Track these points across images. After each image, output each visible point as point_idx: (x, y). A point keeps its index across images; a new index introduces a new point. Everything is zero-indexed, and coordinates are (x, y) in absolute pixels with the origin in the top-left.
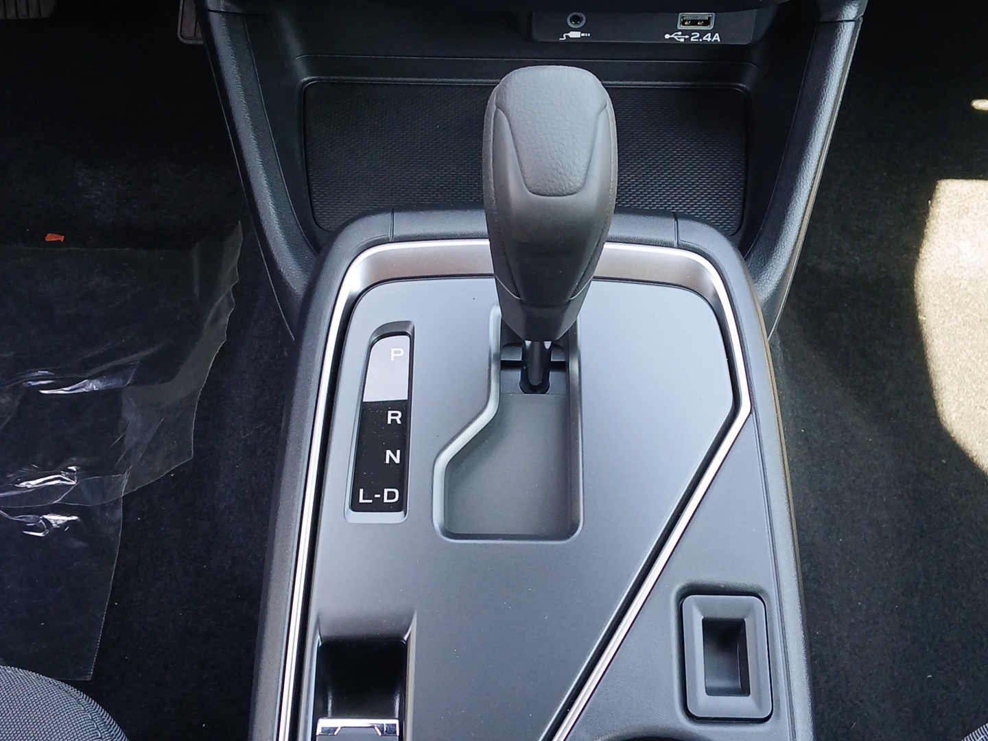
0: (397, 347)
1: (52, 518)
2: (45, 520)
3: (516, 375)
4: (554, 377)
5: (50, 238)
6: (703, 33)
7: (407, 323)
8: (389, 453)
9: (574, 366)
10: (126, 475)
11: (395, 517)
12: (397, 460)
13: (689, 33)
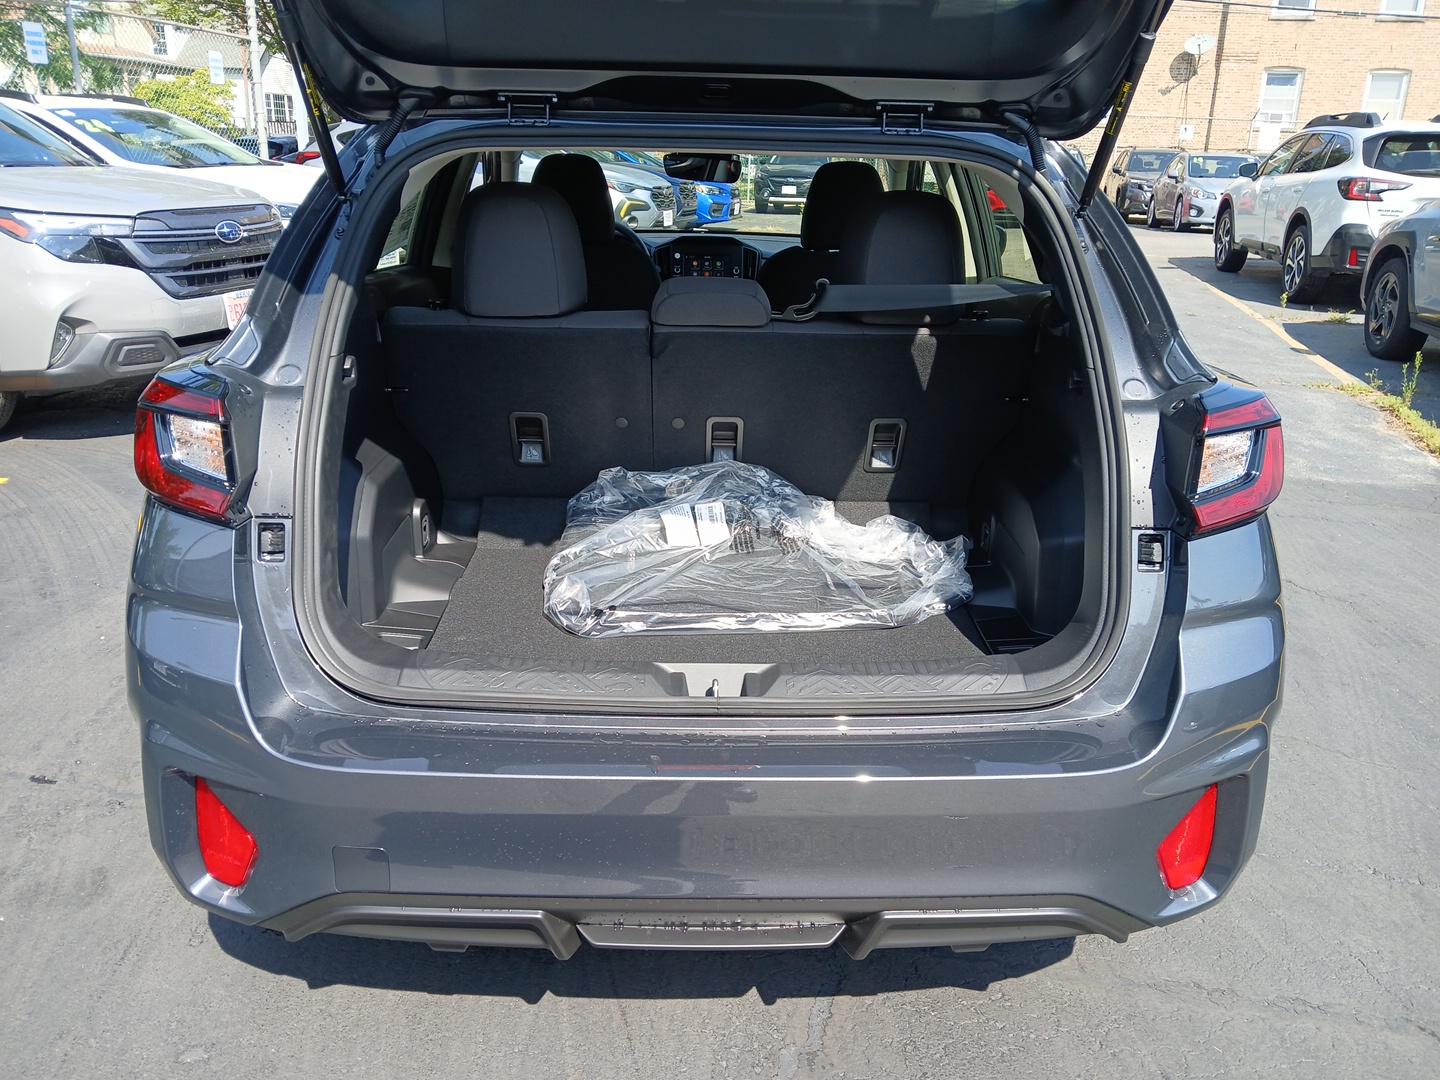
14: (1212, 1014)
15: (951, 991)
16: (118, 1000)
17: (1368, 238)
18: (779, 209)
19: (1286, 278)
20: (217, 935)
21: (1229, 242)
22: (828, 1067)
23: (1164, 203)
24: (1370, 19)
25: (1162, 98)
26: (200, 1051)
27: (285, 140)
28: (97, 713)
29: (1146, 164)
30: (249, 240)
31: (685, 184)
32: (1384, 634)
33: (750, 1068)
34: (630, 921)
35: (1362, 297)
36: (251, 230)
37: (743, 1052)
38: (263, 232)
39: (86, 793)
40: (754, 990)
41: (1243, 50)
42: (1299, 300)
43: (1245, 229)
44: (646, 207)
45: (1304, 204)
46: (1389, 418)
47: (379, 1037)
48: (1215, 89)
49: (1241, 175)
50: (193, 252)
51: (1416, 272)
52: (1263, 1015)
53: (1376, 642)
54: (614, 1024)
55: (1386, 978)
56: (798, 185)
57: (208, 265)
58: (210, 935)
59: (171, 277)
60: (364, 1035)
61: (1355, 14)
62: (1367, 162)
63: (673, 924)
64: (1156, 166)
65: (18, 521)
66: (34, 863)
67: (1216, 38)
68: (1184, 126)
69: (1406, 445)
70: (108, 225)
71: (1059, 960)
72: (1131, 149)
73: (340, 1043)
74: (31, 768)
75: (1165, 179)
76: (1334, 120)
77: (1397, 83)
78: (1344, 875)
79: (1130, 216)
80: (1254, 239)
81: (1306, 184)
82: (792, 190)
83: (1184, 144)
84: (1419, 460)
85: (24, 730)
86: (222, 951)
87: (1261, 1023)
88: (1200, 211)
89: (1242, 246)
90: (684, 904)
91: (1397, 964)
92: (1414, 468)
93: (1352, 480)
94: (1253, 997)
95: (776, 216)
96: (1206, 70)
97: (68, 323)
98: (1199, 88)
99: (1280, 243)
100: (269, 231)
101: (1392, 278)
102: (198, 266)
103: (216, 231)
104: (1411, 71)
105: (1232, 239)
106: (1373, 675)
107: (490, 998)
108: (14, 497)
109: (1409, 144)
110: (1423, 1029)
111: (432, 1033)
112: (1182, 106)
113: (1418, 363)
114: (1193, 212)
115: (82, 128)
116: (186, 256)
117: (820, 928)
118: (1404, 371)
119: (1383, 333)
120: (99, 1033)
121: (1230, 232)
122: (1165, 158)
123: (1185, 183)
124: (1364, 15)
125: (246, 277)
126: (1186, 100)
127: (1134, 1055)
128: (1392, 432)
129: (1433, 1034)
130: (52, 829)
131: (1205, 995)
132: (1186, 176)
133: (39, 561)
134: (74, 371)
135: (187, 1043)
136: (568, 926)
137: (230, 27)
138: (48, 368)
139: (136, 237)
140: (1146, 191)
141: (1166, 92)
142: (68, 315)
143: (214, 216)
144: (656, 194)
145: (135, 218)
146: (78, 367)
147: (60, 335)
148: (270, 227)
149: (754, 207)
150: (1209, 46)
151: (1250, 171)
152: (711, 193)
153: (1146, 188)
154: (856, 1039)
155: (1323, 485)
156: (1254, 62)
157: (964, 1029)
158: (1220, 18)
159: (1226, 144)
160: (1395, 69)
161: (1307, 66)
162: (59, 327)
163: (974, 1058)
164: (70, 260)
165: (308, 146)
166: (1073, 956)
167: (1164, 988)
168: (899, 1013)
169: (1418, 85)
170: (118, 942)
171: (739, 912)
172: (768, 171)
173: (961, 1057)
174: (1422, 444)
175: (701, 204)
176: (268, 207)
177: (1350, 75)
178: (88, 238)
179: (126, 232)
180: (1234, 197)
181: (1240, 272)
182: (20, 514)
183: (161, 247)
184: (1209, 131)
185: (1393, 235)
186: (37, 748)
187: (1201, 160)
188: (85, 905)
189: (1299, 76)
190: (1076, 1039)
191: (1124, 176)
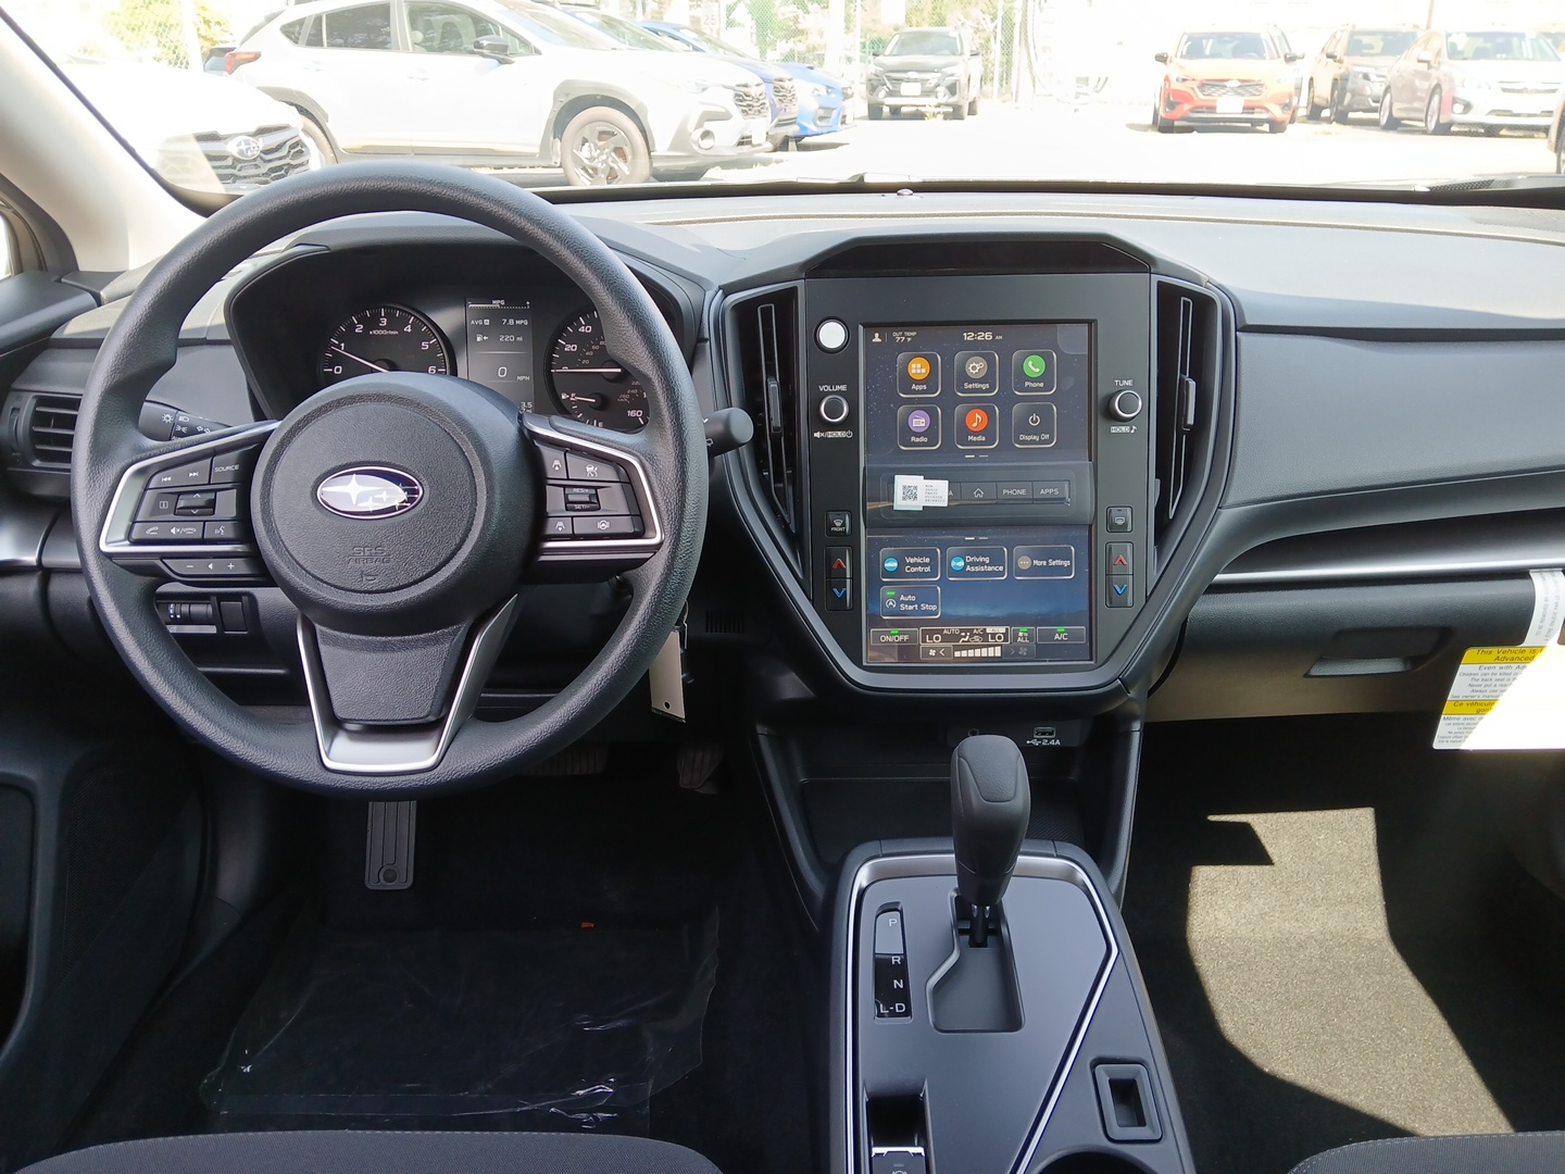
0: (892, 919)
1: (600, 1115)
2: (593, 1117)
3: (966, 938)
4: (990, 939)
5: (584, 925)
6: (1049, 740)
7: (898, 903)
8: (895, 981)
9: (1004, 930)
10: (651, 1083)
11: (907, 1020)
12: (901, 986)
13: (1041, 740)
29: (1368, 46)
72: (1352, 28)
79: (1352, 115)
88: (1467, 107)
114: (1458, 109)
122: (1394, 38)
123: (1443, 68)
132: (1443, 59)
140: (1375, 82)
144: (741, 95)
153: (1374, 78)
172: (883, 65)
191: (1341, 62)
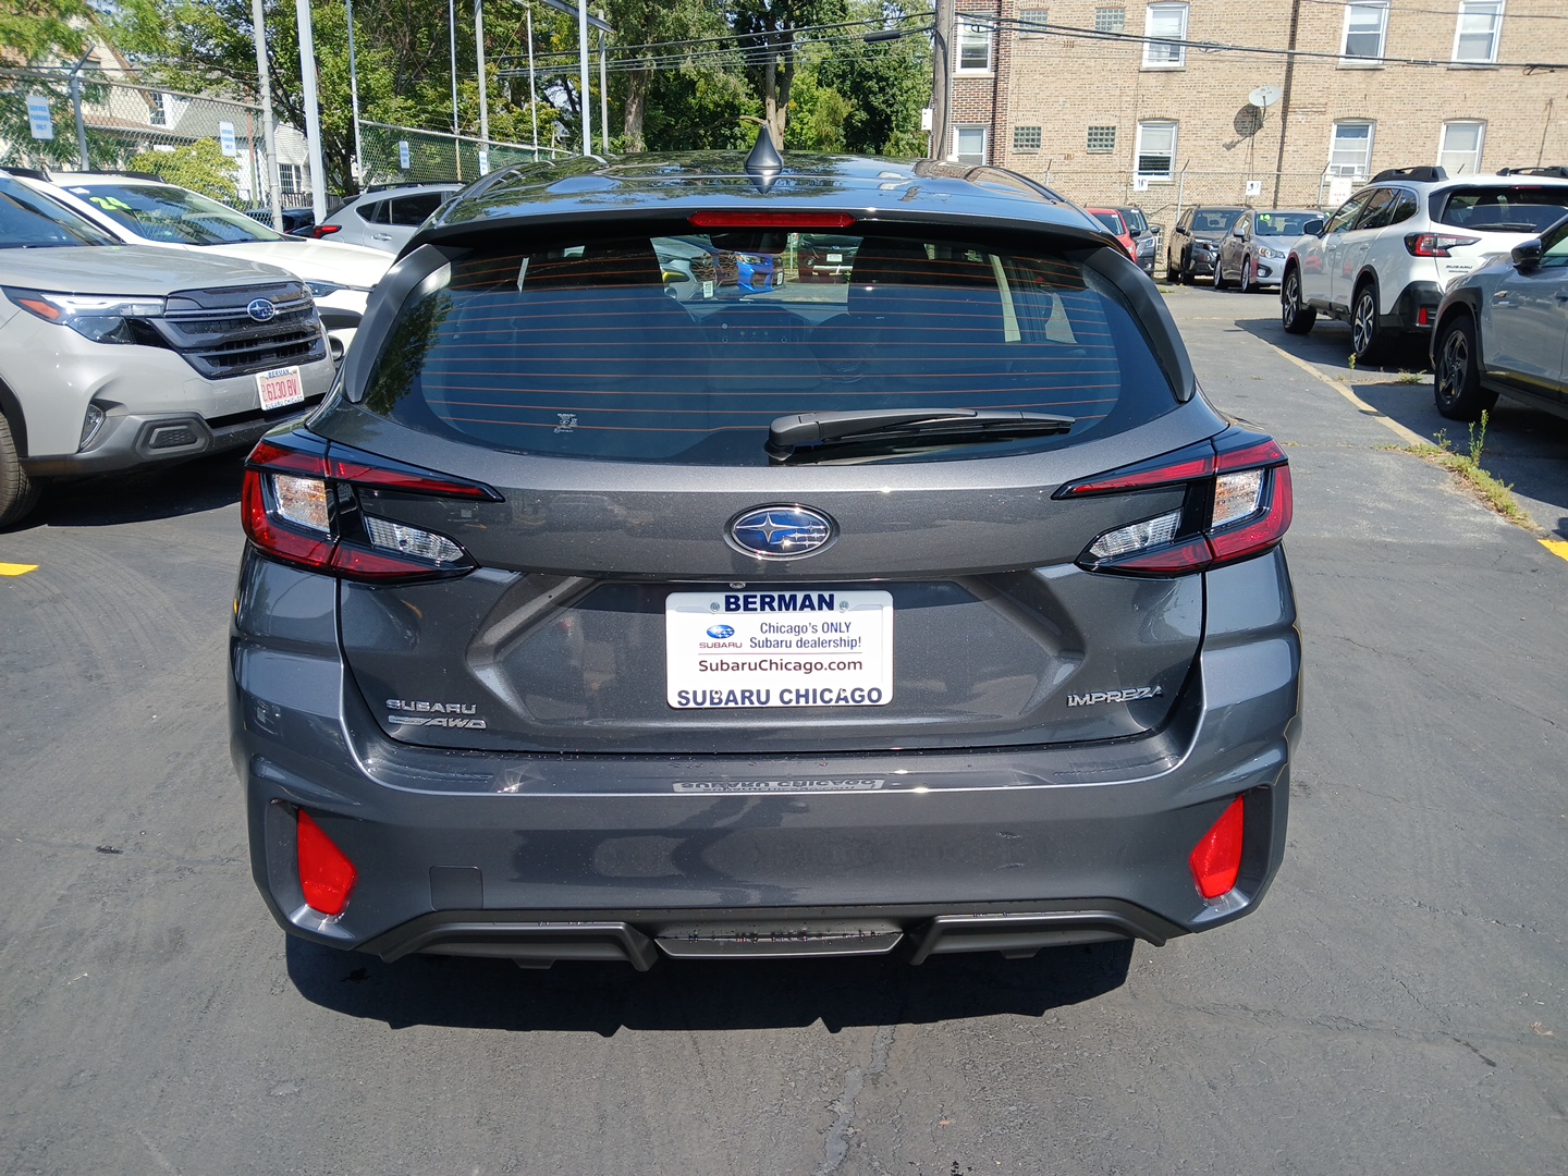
14: (1258, 1032)
15: (1008, 1017)
16: (207, 1044)
17: (1436, 296)
18: (825, 277)
19: (1356, 338)
20: (298, 984)
21: (1297, 302)
22: (891, 1085)
23: (1230, 263)
24: (1441, 69)
25: (1227, 153)
26: (290, 1085)
27: (296, 213)
28: (157, 787)
29: (1212, 223)
30: (280, 318)
31: (725, 254)
32: (1440, 687)
33: (818, 1088)
34: (704, 933)
35: (1432, 356)
36: (283, 308)
37: (810, 1073)
38: (294, 310)
39: (154, 861)
40: (820, 1020)
41: (1311, 101)
42: (1368, 362)
43: (1312, 289)
44: (685, 279)
45: (1372, 262)
46: (1457, 478)
47: (462, 1068)
48: (1283, 143)
49: (1306, 233)
50: (225, 332)
51: (1484, 329)
52: (1306, 1032)
53: (1432, 694)
54: (686, 1053)
55: (1425, 998)
56: (844, 254)
57: (240, 344)
58: (291, 984)
59: (204, 357)
60: (447, 1068)
61: (1425, 63)
62: (1434, 218)
63: (743, 936)
64: (1222, 225)
65: (54, 607)
66: (111, 925)
67: (1282, 88)
68: (1249, 183)
69: (1472, 505)
70: (138, 305)
71: (1113, 989)
72: (1195, 208)
73: (426, 1075)
74: (96, 839)
75: (1231, 239)
76: (1399, 174)
77: (1473, 134)
78: (1390, 908)
79: (1196, 277)
80: (1323, 299)
81: (1373, 241)
82: (839, 258)
83: (1252, 200)
84: (1487, 519)
85: (86, 804)
86: (304, 998)
87: (1305, 1039)
88: (1268, 271)
89: (1310, 307)
90: (754, 914)
91: (1436, 985)
92: (1481, 527)
93: (1416, 540)
94: (1297, 1017)
95: (822, 285)
96: (1272, 123)
97: (99, 405)
98: (1265, 142)
99: (1348, 303)
100: (300, 309)
101: (1461, 336)
102: (230, 345)
103: (248, 309)
104: (1487, 121)
105: (1300, 298)
106: (1427, 726)
107: (566, 1032)
108: (46, 583)
109: (1478, 198)
110: (1459, 1041)
111: (513, 1064)
112: (1248, 160)
113: (1484, 422)
114: (1261, 272)
115: (97, 206)
116: (218, 336)
117: (880, 937)
118: (1471, 430)
119: (1453, 392)
120: (191, 1072)
121: (1297, 292)
122: (1231, 216)
123: (1252, 241)
124: (1434, 63)
125: (278, 356)
126: (1252, 154)
127: (1182, 1068)
128: (1459, 493)
129: (1467, 1045)
130: (124, 894)
131: (1252, 1015)
132: (1253, 235)
133: (82, 645)
134: (104, 455)
135: (277, 1078)
136: (646, 941)
137: (235, 95)
138: (78, 452)
139: (167, 317)
140: (1212, 251)
141: (1229, 147)
142: (100, 397)
143: (246, 294)
144: (695, 265)
145: (166, 298)
146: (107, 450)
147: (91, 418)
148: (302, 305)
149: (798, 277)
150: (1274, 99)
151: (1316, 228)
152: (751, 262)
153: (1212, 248)
154: (917, 1060)
155: (1386, 546)
156: (1323, 113)
157: (1020, 1049)
158: (1285, 68)
159: (1296, 200)
160: (1469, 119)
161: (1378, 116)
162: (90, 410)
163: (1030, 1074)
164: (99, 341)
165: (325, 219)
166: (1126, 985)
167: (1212, 1011)
168: (958, 1036)
169: (1494, 135)
170: (201, 992)
171: (805, 920)
172: (811, 240)
173: (1018, 1073)
174: (1490, 503)
175: (742, 274)
176: (299, 283)
177: (1424, 125)
178: (120, 319)
179: (158, 312)
180: (1300, 255)
181: (1310, 334)
182: (55, 600)
183: (192, 327)
184: (1277, 187)
185: (1461, 291)
186: (100, 820)
187: (1268, 217)
188: (165, 961)
189: (1370, 128)
190: (1127, 1056)
191: (1188, 235)
